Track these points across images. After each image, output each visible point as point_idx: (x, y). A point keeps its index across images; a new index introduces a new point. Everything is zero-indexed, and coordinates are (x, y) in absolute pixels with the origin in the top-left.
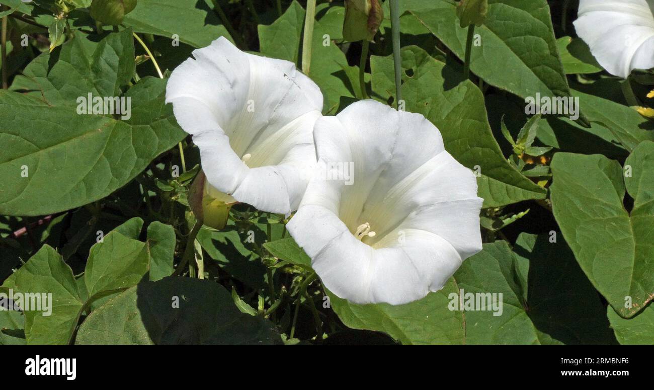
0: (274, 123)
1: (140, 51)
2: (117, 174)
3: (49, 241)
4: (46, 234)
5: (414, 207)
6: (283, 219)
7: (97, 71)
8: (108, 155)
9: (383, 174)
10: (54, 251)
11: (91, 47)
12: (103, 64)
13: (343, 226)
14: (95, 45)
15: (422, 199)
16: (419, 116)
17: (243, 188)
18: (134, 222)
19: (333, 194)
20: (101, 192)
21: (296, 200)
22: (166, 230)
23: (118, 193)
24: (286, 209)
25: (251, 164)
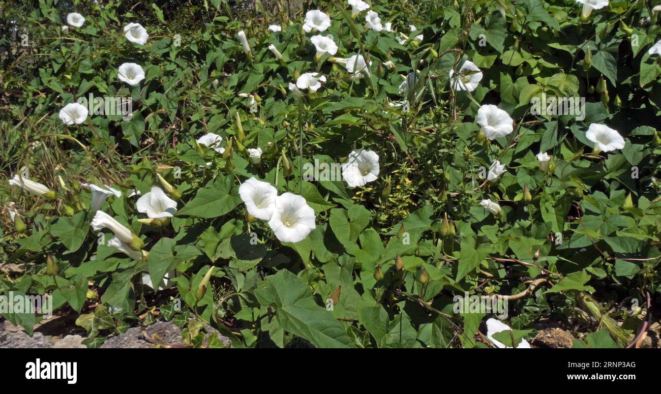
0: (265, 198)
1: (236, 178)
2: (229, 208)
3: (212, 225)
4: (211, 223)
5: (299, 218)
6: (267, 221)
7: (225, 183)
8: (227, 203)
9: (292, 210)
10: (213, 228)
11: (224, 177)
12: (227, 182)
13: (282, 223)
14: (225, 177)
15: (301, 216)
16: (300, 196)
17: (258, 214)
18: (233, 220)
19: (279, 215)
20: (225, 213)
21: (271, 216)
22: (241, 222)
23: (229, 213)
24: (268, 219)
25: (260, 208)
